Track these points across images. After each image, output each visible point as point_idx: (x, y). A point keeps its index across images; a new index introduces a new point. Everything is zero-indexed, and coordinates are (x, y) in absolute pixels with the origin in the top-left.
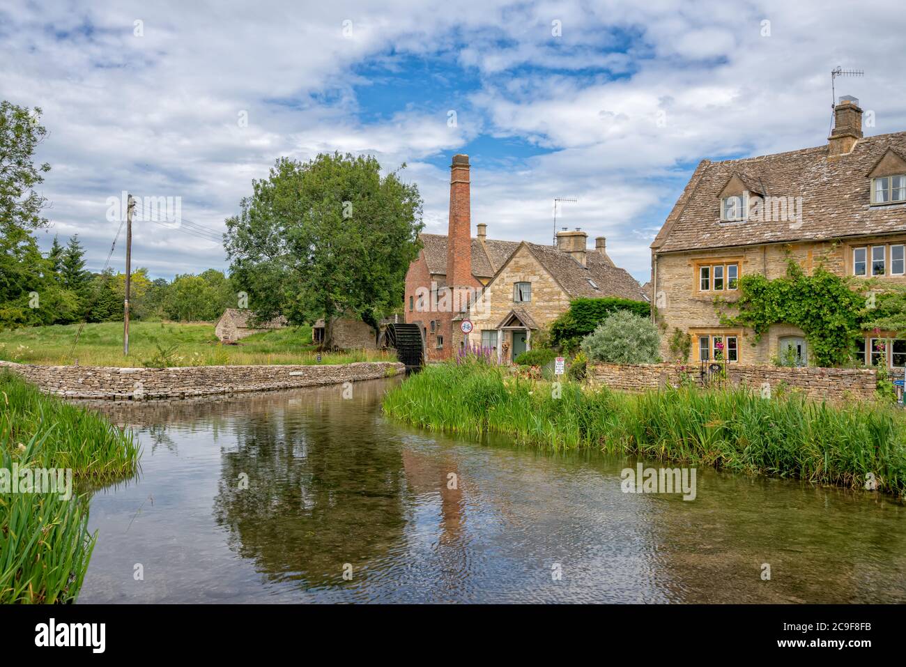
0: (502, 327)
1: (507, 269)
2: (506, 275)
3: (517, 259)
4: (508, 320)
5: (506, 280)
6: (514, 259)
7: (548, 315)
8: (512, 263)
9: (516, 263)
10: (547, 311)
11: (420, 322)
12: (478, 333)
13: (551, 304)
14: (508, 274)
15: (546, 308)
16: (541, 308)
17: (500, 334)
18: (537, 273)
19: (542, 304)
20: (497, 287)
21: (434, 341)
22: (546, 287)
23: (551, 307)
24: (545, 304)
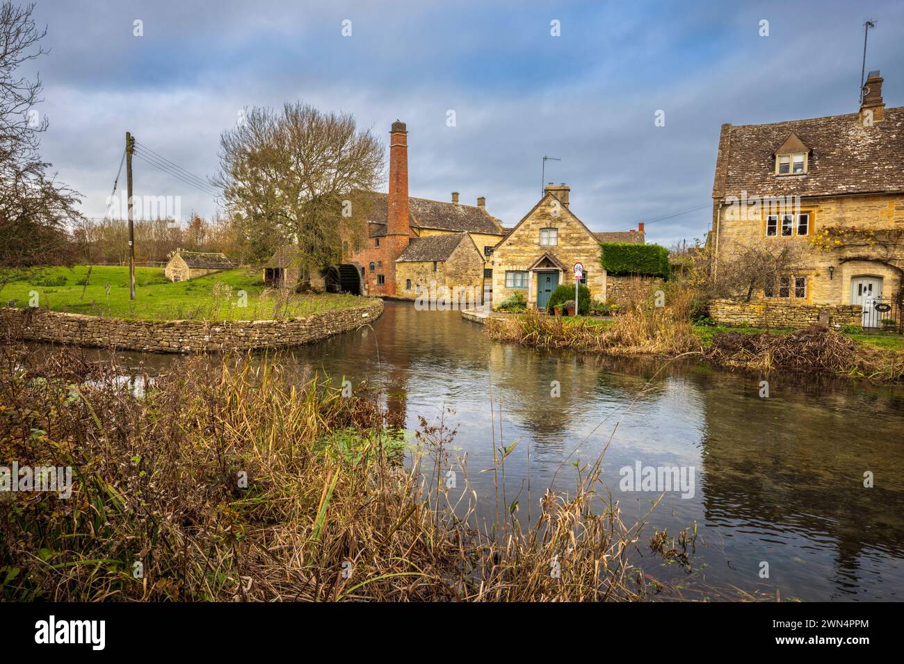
0: (533, 268)
1: (533, 216)
2: (531, 222)
3: (543, 208)
4: (539, 262)
5: (532, 226)
6: (539, 208)
7: (575, 258)
8: (538, 211)
9: (542, 211)
10: (575, 254)
11: (358, 263)
12: (503, 273)
13: (578, 248)
14: (534, 221)
15: (574, 251)
16: (568, 251)
17: (531, 273)
18: (565, 220)
19: (569, 248)
20: (522, 233)
21: (374, 279)
22: (574, 233)
23: (579, 250)
24: (573, 247)
